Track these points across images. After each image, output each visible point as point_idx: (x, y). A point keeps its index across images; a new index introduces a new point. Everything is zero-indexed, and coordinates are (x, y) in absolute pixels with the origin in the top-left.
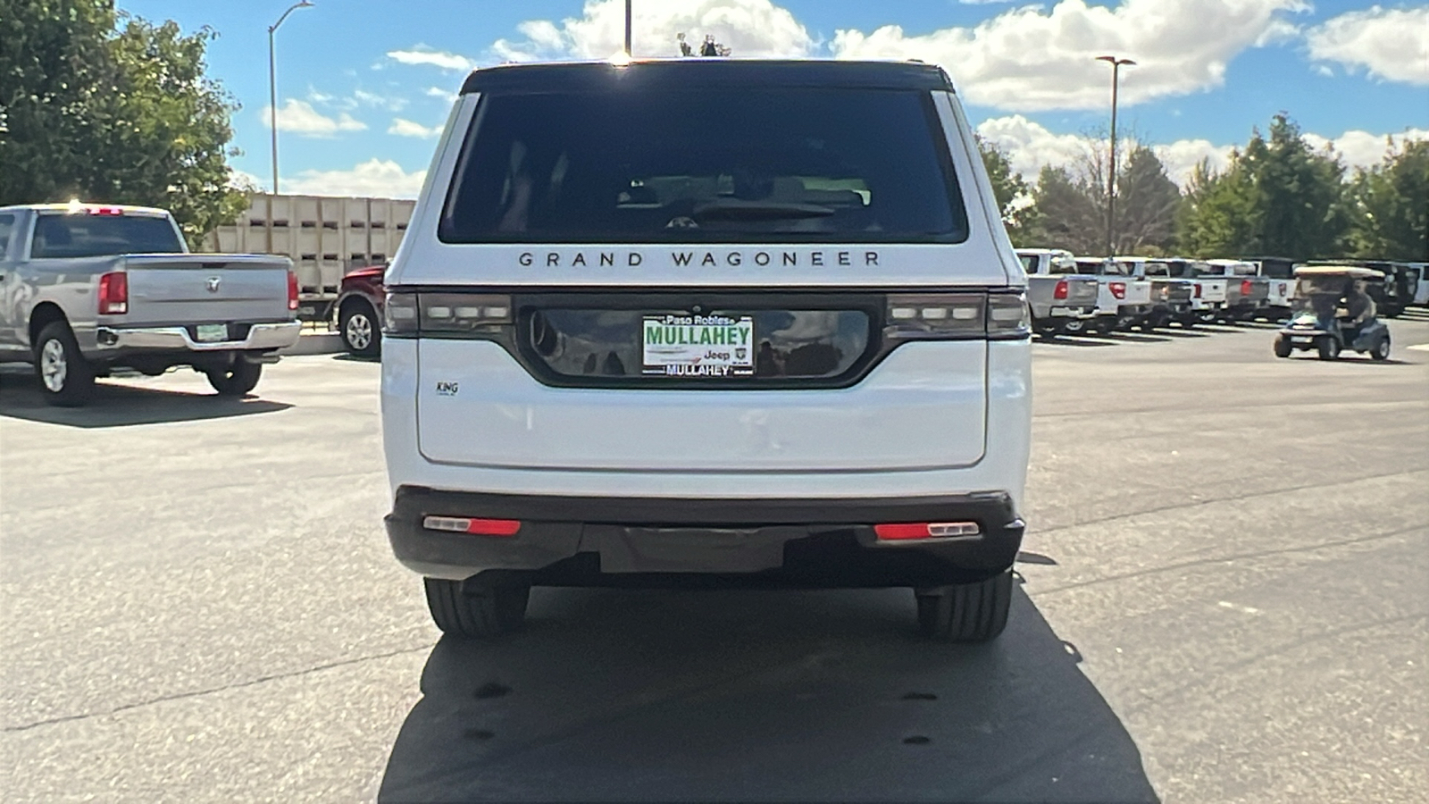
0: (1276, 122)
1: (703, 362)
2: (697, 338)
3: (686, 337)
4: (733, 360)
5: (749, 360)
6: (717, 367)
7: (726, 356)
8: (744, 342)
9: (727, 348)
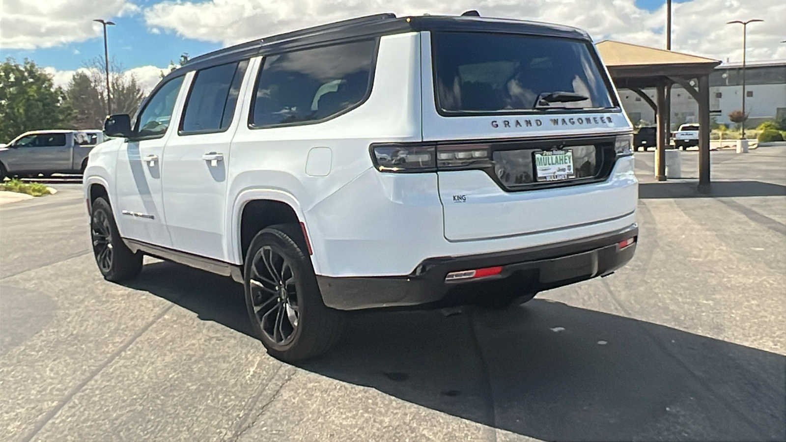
0: (183, 59)
1: (557, 173)
2: (554, 162)
3: (550, 162)
4: (567, 171)
5: (572, 171)
6: (562, 176)
7: (564, 170)
8: (570, 162)
9: (565, 166)
